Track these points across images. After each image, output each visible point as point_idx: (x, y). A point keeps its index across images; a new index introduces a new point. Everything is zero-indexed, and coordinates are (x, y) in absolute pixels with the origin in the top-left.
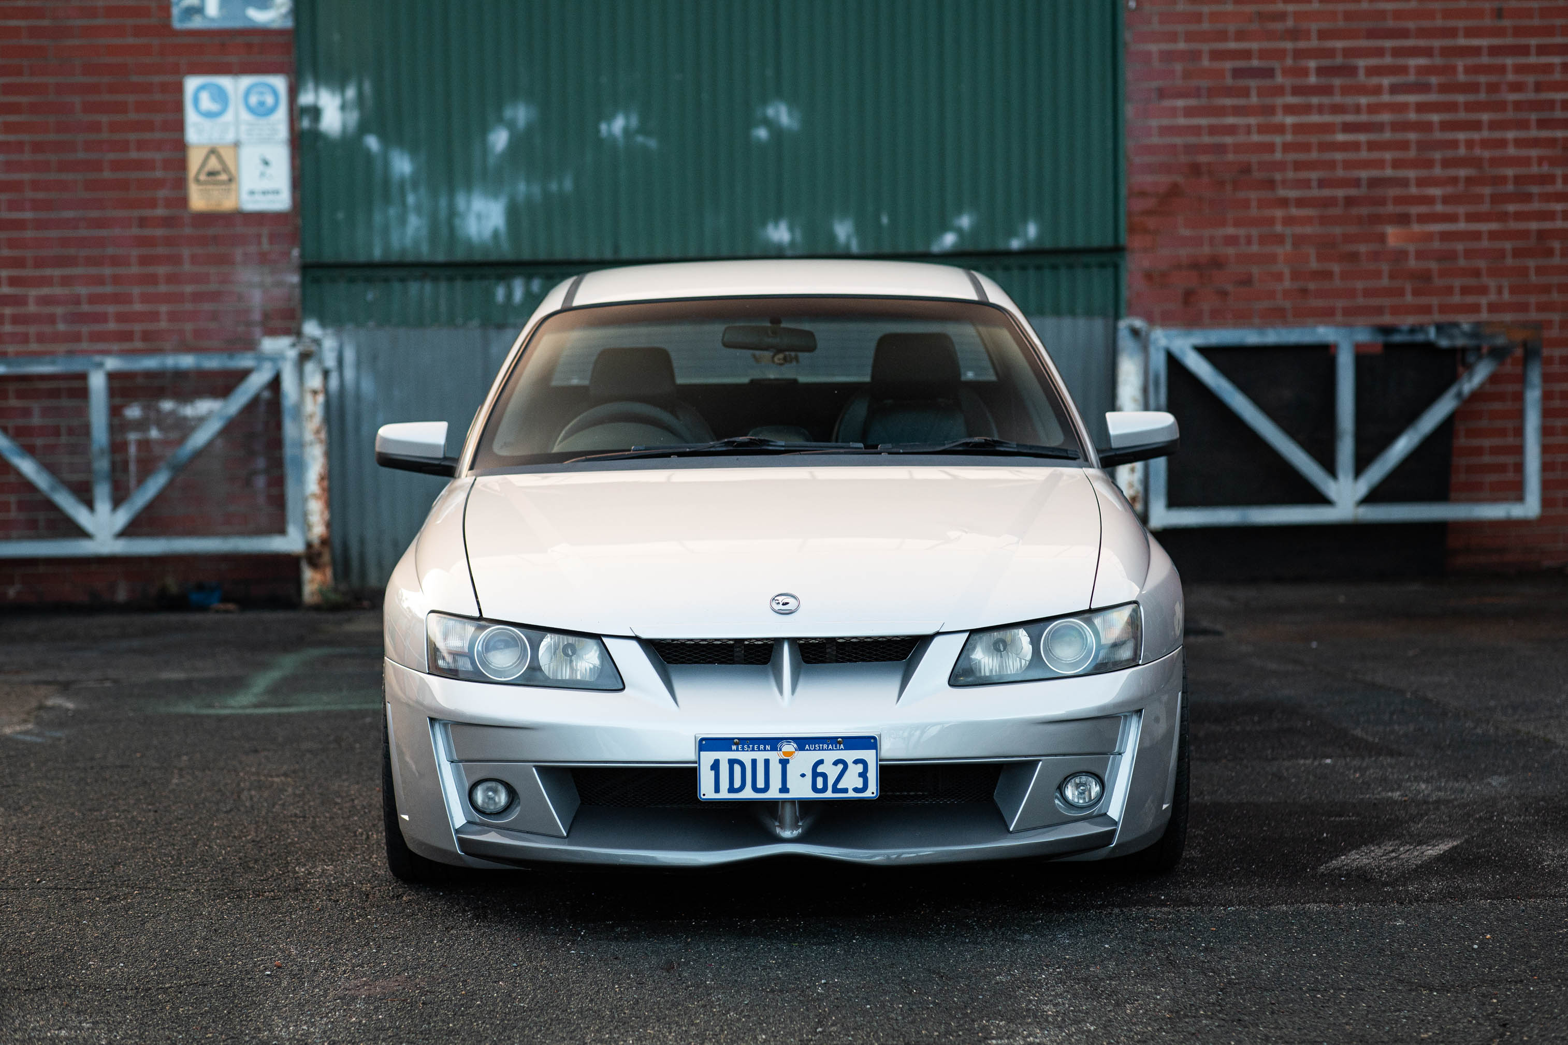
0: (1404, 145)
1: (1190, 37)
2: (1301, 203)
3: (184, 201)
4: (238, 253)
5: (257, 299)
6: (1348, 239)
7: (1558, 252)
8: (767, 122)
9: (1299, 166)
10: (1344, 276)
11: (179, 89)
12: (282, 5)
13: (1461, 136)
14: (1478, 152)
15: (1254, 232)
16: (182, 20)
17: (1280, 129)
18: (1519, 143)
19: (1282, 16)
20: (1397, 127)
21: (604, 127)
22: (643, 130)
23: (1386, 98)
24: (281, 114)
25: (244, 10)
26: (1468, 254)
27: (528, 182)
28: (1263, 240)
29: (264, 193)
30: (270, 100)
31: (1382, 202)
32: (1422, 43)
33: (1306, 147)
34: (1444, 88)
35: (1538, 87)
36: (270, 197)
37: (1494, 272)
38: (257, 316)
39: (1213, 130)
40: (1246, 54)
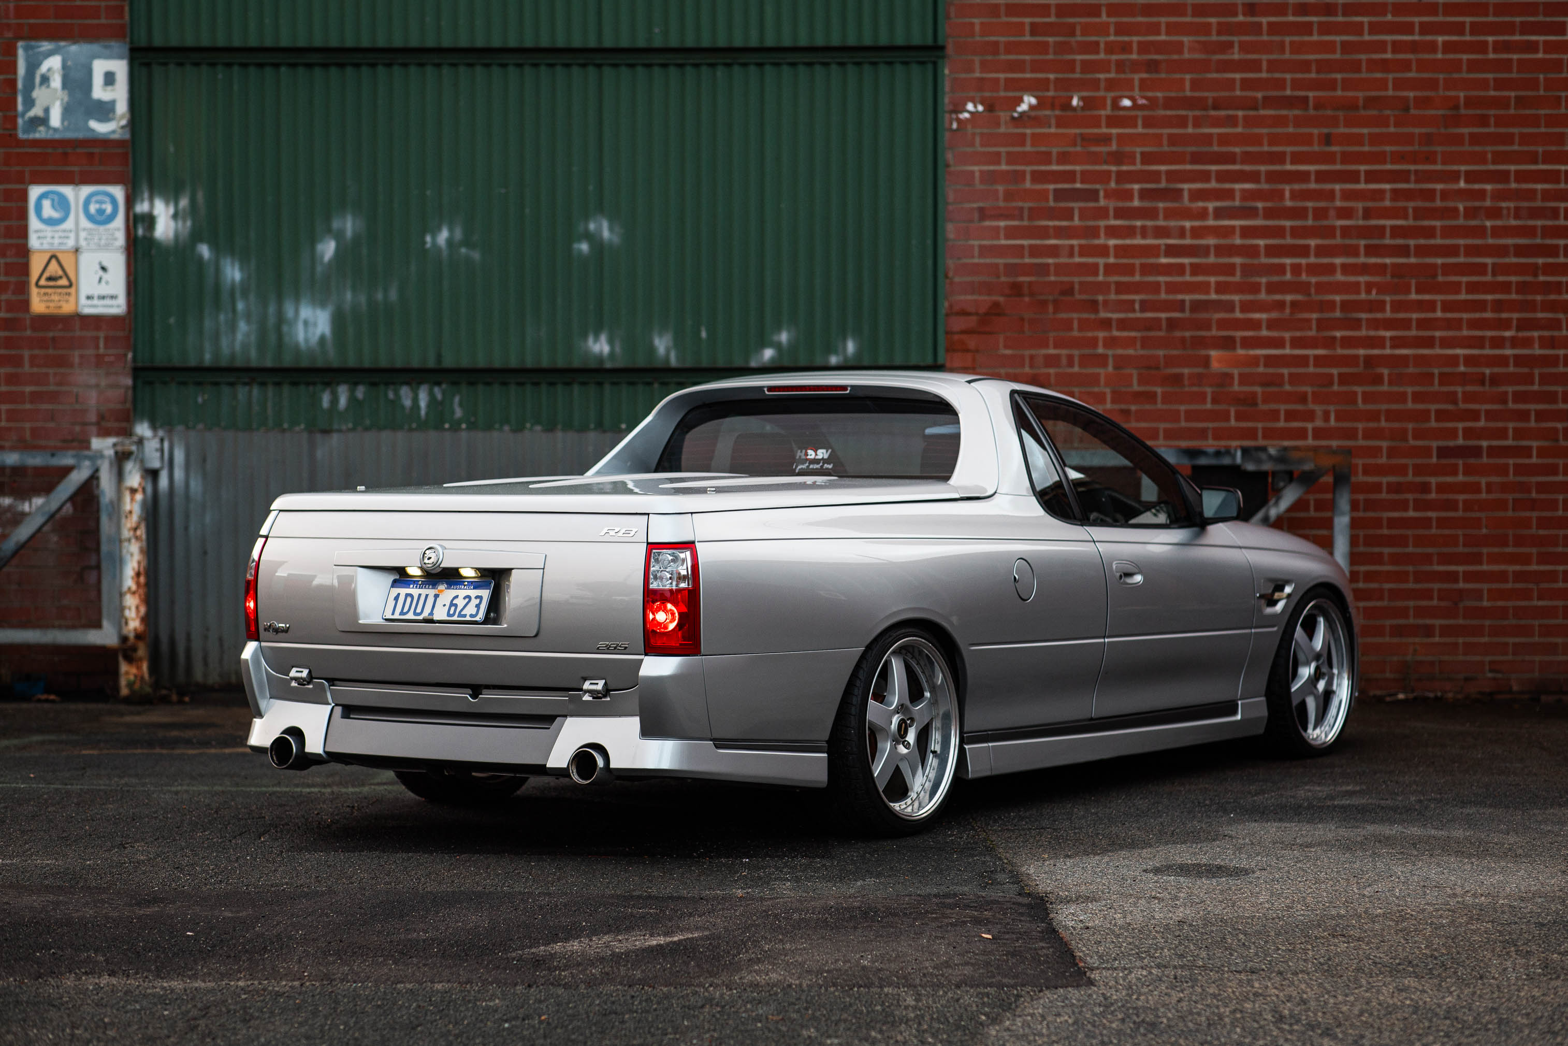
0: (1229, 269)
1: (1012, 158)
2: (1123, 324)
3: (25, 304)
4: (76, 356)
5: (92, 400)
6: (1170, 361)
7: (1386, 379)
8: (587, 236)
9: (1121, 288)
10: (1167, 398)
11: (24, 197)
12: (122, 117)
13: (1288, 261)
14: (1304, 277)
15: (1076, 352)
16: (25, 131)
17: (1103, 251)
18: (1346, 269)
19: (1106, 139)
20: (1220, 250)
21: (428, 239)
22: (466, 242)
23: (1211, 222)
24: (119, 222)
25: (86, 122)
26: (1295, 379)
27: (354, 289)
28: (1085, 360)
29: (103, 298)
30: (109, 209)
31: (1206, 325)
32: (1247, 168)
33: (1129, 270)
34: (1270, 213)
35: (1367, 214)
36: (108, 302)
37: (1318, 398)
38: (92, 417)
39: (1035, 251)
40: (1070, 176)
